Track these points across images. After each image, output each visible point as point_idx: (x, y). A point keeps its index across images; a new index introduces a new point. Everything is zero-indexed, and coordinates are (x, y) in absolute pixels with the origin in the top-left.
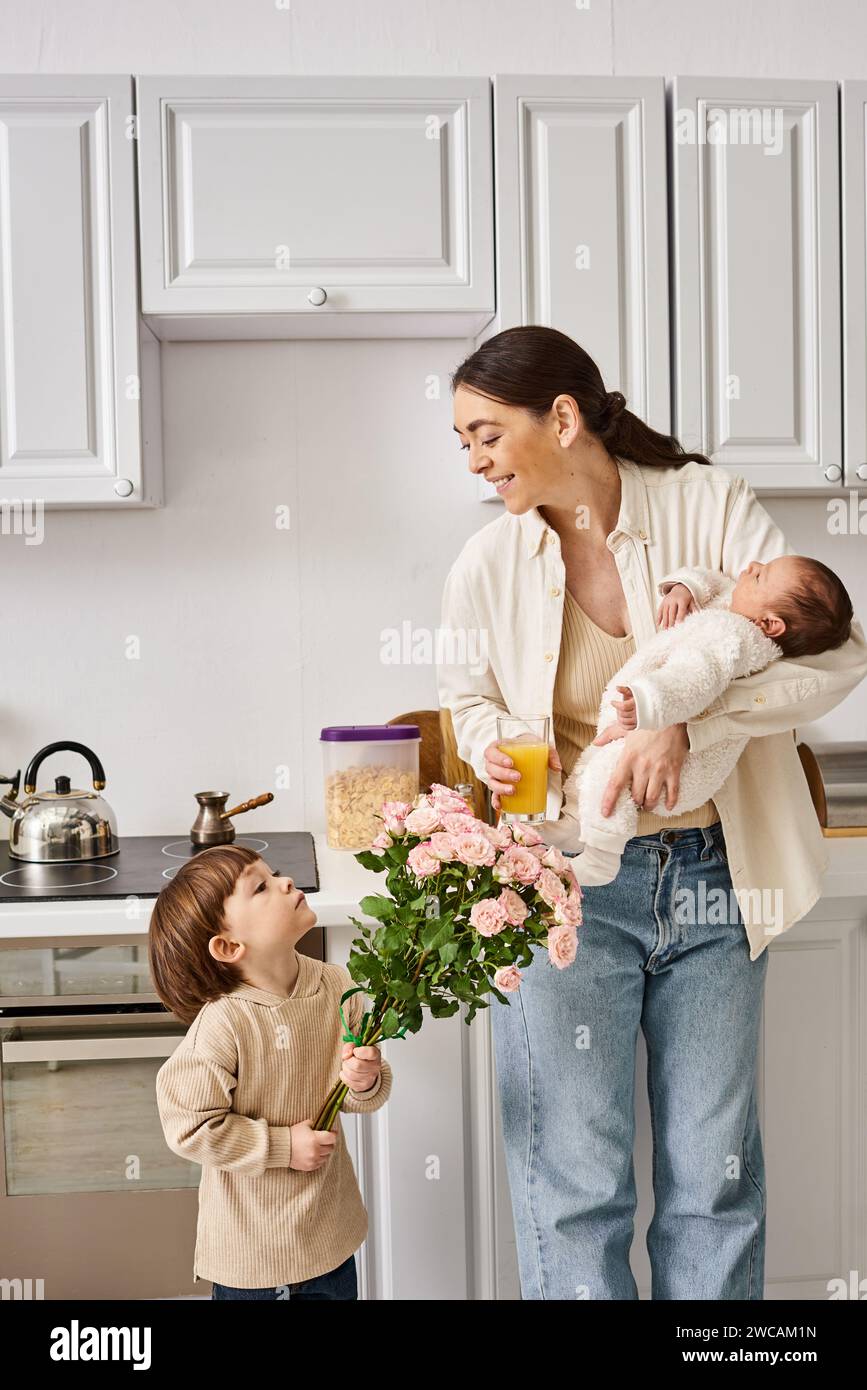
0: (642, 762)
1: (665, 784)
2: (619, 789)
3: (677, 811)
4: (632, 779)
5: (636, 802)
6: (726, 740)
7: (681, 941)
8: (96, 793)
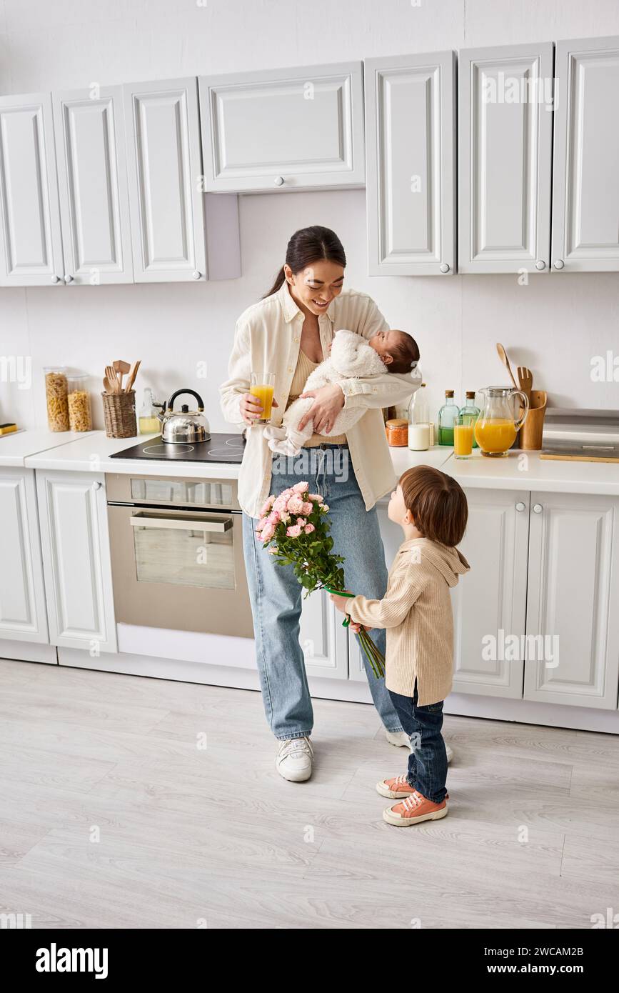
0: (321, 410)
1: (328, 421)
2: (308, 419)
3: (330, 435)
4: (315, 416)
5: (314, 426)
6: (358, 407)
7: (328, 495)
8: (200, 413)
